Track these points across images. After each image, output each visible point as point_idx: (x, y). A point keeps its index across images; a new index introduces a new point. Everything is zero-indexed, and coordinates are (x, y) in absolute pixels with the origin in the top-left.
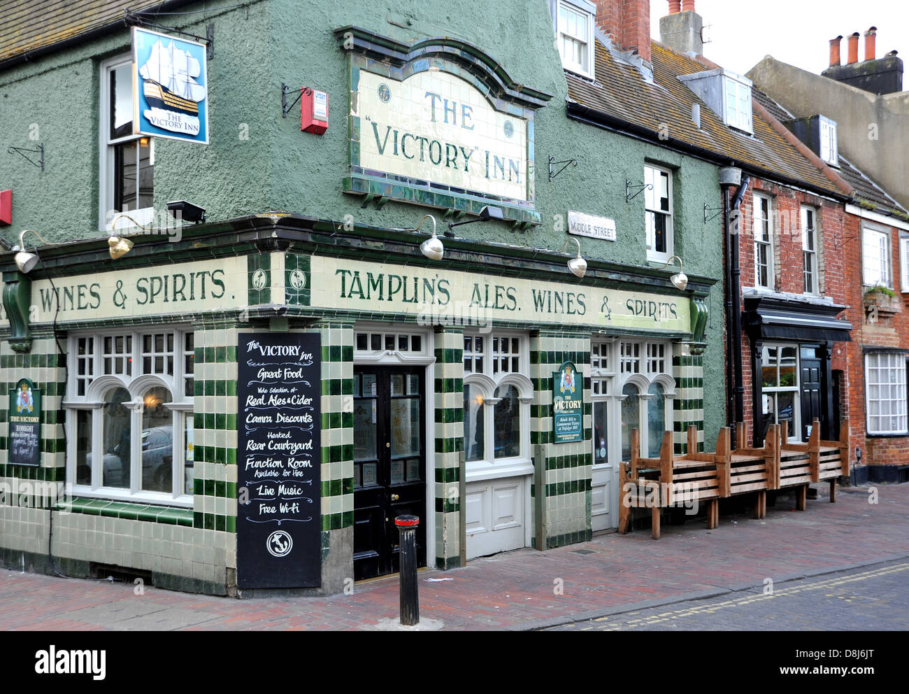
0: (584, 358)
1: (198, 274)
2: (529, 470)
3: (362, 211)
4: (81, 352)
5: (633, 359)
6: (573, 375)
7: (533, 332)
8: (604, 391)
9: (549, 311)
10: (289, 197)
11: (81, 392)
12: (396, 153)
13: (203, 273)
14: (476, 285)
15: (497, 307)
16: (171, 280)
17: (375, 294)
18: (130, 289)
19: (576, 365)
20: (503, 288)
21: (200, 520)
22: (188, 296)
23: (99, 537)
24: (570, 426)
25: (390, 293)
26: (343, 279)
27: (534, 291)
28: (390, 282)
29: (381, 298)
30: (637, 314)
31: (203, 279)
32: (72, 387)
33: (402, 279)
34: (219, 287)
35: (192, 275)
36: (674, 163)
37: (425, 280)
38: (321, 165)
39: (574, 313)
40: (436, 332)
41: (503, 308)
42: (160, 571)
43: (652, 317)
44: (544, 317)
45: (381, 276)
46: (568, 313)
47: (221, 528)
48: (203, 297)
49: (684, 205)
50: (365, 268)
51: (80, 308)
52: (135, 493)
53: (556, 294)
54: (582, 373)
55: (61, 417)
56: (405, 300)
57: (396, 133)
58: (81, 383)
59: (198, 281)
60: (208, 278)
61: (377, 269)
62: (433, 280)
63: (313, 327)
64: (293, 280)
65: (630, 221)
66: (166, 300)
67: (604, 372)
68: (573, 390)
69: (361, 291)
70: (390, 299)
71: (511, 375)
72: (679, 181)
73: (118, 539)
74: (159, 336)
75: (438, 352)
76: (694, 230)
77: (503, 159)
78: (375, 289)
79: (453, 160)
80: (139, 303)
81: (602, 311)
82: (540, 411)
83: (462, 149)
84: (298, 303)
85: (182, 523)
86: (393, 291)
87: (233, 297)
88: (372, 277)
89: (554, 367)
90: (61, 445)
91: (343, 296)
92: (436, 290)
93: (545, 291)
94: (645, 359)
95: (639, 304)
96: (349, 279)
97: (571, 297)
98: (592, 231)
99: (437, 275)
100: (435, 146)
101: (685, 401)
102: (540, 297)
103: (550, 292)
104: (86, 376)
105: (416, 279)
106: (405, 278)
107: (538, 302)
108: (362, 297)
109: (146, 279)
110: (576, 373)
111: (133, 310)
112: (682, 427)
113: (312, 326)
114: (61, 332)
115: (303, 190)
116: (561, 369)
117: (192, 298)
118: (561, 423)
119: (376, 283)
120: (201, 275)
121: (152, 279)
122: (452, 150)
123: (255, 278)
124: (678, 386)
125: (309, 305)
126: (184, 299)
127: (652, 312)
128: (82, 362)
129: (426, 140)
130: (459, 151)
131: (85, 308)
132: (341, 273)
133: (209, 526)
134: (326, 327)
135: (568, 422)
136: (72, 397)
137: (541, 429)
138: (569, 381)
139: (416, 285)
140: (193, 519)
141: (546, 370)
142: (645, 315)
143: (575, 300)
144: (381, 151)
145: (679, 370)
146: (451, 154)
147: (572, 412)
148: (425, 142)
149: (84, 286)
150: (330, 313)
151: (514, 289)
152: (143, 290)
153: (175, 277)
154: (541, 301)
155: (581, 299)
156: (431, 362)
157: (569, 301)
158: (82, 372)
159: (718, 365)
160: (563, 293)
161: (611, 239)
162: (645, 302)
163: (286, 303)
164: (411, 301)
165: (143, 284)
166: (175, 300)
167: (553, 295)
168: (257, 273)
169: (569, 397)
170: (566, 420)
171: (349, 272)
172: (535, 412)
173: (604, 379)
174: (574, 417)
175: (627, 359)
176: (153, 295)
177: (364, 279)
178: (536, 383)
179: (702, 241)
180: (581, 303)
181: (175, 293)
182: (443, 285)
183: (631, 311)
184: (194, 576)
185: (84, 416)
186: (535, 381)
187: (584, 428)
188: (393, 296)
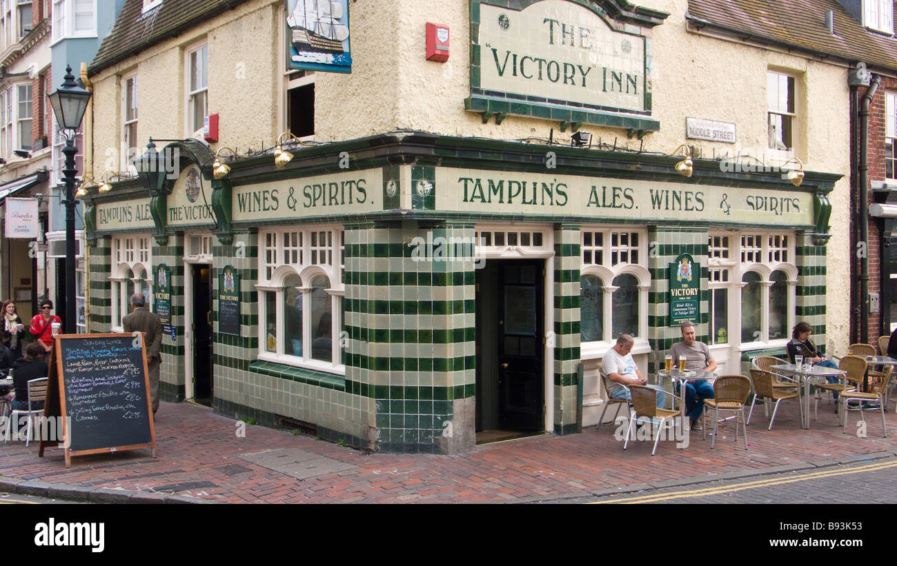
0: (703, 250)
1: (347, 182)
2: (646, 349)
3: (483, 126)
4: (269, 245)
5: (755, 249)
6: (690, 266)
7: (651, 227)
8: (725, 279)
9: (667, 208)
10: (415, 117)
11: (269, 277)
12: (515, 74)
13: (350, 182)
14: (594, 187)
15: (614, 206)
16: (327, 187)
17: (495, 198)
18: (298, 195)
19: (693, 256)
20: (620, 189)
21: (350, 387)
22: (340, 201)
23: (281, 394)
24: (686, 311)
25: (510, 196)
26: (466, 186)
27: (651, 191)
28: (510, 188)
29: (501, 202)
30: (757, 209)
31: (351, 187)
32: (262, 274)
33: (522, 185)
34: (362, 194)
35: (343, 183)
36: (799, 68)
37: (544, 185)
38: (444, 88)
39: (692, 210)
40: (555, 229)
41: (620, 207)
42: (322, 425)
43: (774, 211)
44: (661, 214)
45: (501, 182)
46: (686, 209)
47: (364, 394)
48: (351, 202)
49: (809, 106)
50: (485, 176)
51: (264, 210)
52: (306, 361)
53: (674, 192)
54: (699, 264)
55: (254, 297)
56: (524, 202)
57: (515, 56)
58: (269, 269)
59: (347, 188)
60: (354, 186)
61: (497, 176)
62: (552, 184)
63: (438, 228)
64: (419, 187)
65: (752, 124)
66: (324, 204)
67: (723, 261)
68: (690, 279)
69: (482, 196)
70: (510, 202)
71: (630, 266)
72: (805, 84)
73: (293, 397)
74: (322, 233)
75: (557, 247)
76: (820, 130)
77: (621, 74)
78: (495, 194)
79: (571, 77)
80: (305, 206)
81: (721, 207)
82: (657, 298)
83: (580, 67)
84: (424, 208)
85: (337, 388)
86: (513, 195)
87: (373, 203)
88: (493, 183)
89: (672, 258)
90: (254, 320)
91: (466, 200)
92: (555, 193)
93: (663, 191)
94: (767, 249)
95: (759, 200)
96: (471, 186)
97: (689, 196)
98: (712, 135)
99: (555, 180)
100: (553, 66)
101: (807, 288)
102: (657, 196)
103: (667, 192)
104: (272, 265)
105: (535, 184)
106: (524, 183)
107: (656, 201)
108: (483, 201)
109: (310, 187)
110: (692, 263)
111: (301, 212)
112: (804, 312)
113: (438, 226)
114: (254, 229)
115: (428, 111)
116: (677, 260)
117: (343, 203)
118: (678, 308)
119: (496, 189)
120: (349, 184)
121: (314, 186)
122: (569, 69)
123: (389, 187)
124: (800, 274)
125: (434, 209)
126: (337, 204)
127: (774, 206)
128: (269, 253)
129: (544, 61)
130: (577, 69)
131: (268, 209)
132: (463, 181)
133: (357, 392)
134: (450, 227)
135: (685, 307)
136: (263, 282)
137: (658, 314)
138: (686, 271)
139: (535, 189)
140: (344, 385)
141: (663, 262)
142: (766, 210)
143: (693, 198)
144: (501, 74)
145: (802, 261)
146: (569, 72)
147: (689, 298)
148: (543, 62)
149: (268, 192)
150: (454, 216)
151: (632, 190)
152: (307, 195)
153: (330, 184)
154: (658, 199)
155: (699, 196)
156: (551, 255)
157: (687, 199)
158: (269, 261)
159: (843, 254)
160: (680, 192)
161: (730, 141)
162: (766, 198)
163: (413, 208)
164: (530, 203)
165: (308, 191)
166: (331, 204)
167: (670, 195)
168: (390, 183)
169: (686, 286)
170: (683, 305)
171: (471, 180)
172: (652, 298)
173: (725, 269)
174: (690, 303)
175: (748, 249)
176: (315, 200)
177: (485, 185)
178: (654, 273)
179: (828, 139)
180: (699, 200)
181: (331, 198)
182: (561, 188)
183: (751, 207)
184: (347, 432)
185: (271, 296)
186: (652, 271)
187: (701, 312)
188: (513, 199)
